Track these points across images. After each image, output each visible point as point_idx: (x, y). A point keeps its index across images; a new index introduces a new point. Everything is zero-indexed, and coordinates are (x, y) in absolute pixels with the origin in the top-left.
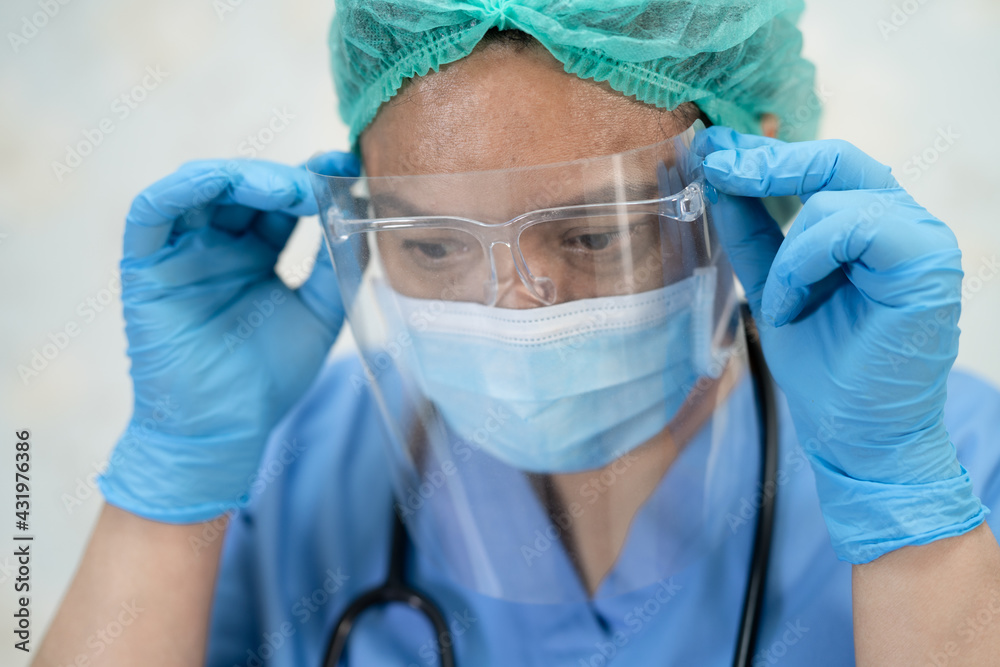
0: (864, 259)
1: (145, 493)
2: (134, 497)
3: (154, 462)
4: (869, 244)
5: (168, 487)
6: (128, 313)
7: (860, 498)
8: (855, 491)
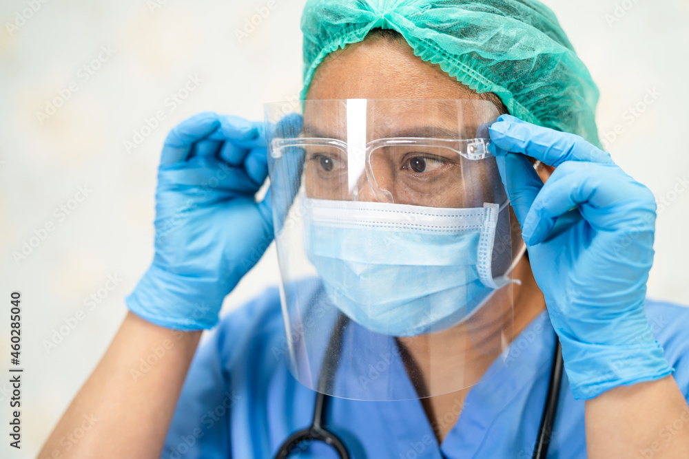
0: (592, 201)
1: (146, 304)
2: (141, 306)
3: (155, 287)
4: (595, 191)
5: (160, 302)
6: (157, 197)
7: (589, 355)
8: (586, 351)
